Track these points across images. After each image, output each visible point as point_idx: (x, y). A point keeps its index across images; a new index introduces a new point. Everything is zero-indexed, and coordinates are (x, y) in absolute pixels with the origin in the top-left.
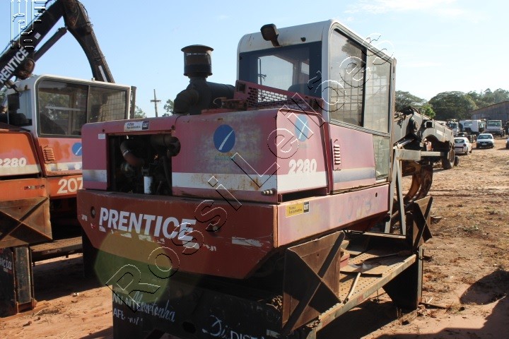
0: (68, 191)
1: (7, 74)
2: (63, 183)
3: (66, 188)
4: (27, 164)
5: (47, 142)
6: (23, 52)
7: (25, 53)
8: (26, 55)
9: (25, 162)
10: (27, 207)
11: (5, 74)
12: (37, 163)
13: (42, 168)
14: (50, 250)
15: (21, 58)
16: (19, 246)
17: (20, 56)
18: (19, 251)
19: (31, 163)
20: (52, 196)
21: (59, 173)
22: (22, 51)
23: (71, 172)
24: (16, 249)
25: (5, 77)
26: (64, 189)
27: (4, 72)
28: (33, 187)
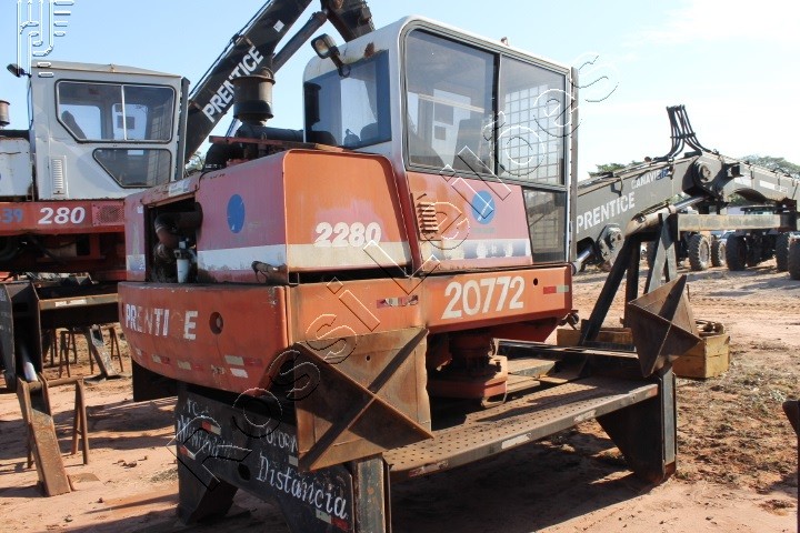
0: (464, 313)
1: (227, 96)
2: (454, 291)
3: (459, 306)
4: (382, 240)
5: (423, 185)
6: (254, 56)
7: (258, 57)
8: (259, 61)
9: (378, 235)
10: (383, 353)
11: (223, 96)
12: (404, 239)
13: (414, 251)
14: (426, 465)
15: (251, 66)
16: (364, 459)
17: (250, 62)
18: (365, 471)
19: (391, 239)
20: (432, 324)
21: (447, 267)
22: (252, 53)
23: (469, 265)
24: (360, 465)
25: (223, 102)
26: (454, 309)
27: (223, 92)
28: (395, 302)
